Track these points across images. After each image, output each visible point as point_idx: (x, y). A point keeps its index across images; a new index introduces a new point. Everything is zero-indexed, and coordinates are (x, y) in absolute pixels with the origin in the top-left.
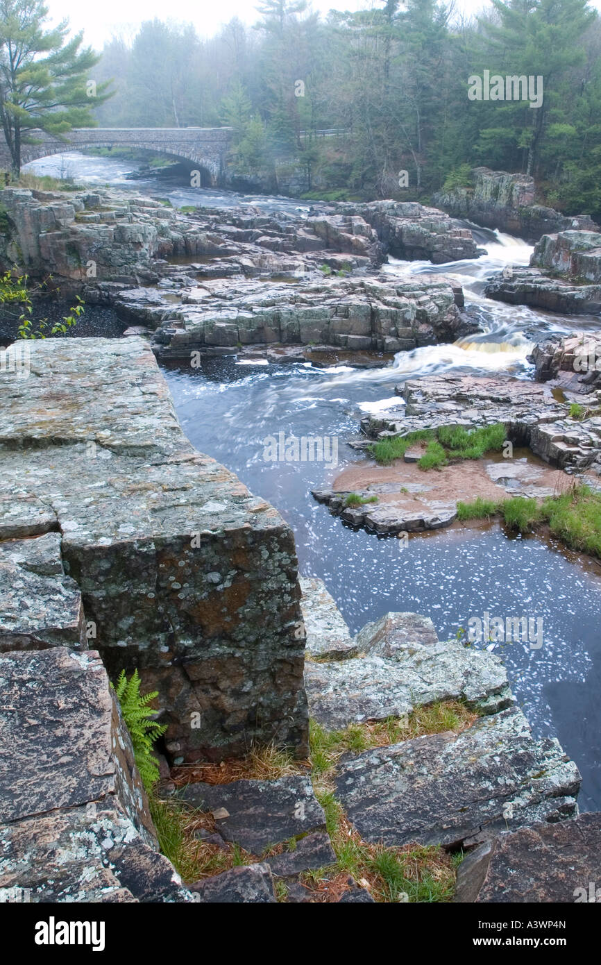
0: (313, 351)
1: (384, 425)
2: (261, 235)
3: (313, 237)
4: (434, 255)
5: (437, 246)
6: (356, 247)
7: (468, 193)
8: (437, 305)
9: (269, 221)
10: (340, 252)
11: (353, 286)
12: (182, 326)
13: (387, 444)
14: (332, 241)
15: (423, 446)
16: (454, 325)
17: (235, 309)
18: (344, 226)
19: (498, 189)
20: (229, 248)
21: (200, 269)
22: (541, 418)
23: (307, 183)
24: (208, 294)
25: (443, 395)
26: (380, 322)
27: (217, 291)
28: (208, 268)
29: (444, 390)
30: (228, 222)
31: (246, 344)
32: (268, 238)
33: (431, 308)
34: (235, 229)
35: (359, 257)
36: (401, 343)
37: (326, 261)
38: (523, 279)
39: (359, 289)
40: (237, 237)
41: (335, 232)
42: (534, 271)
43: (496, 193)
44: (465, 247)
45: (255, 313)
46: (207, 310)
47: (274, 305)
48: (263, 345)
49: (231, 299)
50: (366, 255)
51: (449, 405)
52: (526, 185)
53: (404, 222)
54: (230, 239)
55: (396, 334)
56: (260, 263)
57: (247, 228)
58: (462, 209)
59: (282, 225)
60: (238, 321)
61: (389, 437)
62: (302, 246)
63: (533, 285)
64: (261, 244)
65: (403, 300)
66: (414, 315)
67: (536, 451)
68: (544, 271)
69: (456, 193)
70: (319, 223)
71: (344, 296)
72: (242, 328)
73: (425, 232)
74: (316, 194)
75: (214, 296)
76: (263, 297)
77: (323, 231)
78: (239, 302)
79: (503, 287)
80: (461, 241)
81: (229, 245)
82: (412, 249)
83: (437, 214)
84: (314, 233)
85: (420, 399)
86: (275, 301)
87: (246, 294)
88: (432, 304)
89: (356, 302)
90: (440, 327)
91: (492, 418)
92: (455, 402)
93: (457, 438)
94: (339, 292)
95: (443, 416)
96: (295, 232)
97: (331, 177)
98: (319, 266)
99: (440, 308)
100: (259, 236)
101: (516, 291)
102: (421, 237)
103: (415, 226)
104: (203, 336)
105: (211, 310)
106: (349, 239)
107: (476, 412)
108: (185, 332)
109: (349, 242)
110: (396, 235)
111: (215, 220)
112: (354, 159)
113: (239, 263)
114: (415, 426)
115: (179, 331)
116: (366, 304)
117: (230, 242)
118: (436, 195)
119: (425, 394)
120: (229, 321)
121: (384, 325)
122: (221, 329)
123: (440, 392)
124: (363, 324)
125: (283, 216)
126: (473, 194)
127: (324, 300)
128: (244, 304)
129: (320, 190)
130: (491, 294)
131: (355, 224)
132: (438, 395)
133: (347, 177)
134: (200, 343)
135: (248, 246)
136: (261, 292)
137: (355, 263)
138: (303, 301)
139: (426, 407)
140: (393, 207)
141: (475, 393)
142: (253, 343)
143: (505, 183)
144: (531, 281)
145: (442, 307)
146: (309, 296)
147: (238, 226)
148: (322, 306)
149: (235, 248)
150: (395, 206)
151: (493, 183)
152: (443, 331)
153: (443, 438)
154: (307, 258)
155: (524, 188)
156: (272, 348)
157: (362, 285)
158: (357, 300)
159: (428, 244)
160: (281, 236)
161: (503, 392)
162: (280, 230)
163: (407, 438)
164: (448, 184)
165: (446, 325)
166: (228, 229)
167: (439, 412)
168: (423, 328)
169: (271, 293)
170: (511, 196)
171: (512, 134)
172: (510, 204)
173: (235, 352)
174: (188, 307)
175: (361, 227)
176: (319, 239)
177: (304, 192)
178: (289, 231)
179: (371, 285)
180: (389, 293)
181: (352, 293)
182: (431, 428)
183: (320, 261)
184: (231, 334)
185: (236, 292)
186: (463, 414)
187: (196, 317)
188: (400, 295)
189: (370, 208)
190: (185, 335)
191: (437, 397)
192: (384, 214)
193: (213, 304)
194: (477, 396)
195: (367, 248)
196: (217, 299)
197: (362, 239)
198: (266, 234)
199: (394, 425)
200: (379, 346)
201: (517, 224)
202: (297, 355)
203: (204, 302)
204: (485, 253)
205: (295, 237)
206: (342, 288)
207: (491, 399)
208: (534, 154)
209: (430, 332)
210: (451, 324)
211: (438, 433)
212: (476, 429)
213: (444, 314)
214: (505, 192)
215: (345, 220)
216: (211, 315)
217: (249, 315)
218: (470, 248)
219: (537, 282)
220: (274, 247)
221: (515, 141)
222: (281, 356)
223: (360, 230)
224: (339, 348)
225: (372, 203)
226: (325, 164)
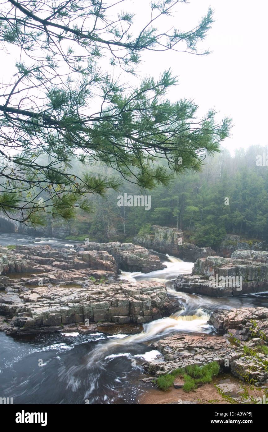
0: (102, 326)
1: (157, 367)
2: (54, 261)
3: (82, 262)
4: (143, 269)
5: (144, 265)
6: (106, 267)
7: (151, 237)
8: (160, 298)
9: (57, 254)
10: (97, 269)
11: (117, 290)
12: (30, 315)
13: (162, 378)
14: (92, 264)
15: (181, 378)
16: (169, 307)
17: (58, 305)
18: (97, 256)
19: (166, 235)
20: (39, 268)
21: (27, 281)
22: (233, 356)
23: (68, 232)
24: (39, 296)
25: (181, 347)
26: (135, 309)
27: (44, 294)
28: (31, 280)
29: (180, 344)
30: (35, 254)
31: (65, 324)
32: (58, 263)
33: (158, 299)
34: (39, 258)
35: (109, 272)
36: (145, 319)
37: (92, 275)
38: (193, 281)
39: (120, 291)
40: (41, 262)
41: (94, 259)
42: (196, 276)
43: (165, 237)
44: (157, 264)
45: (70, 307)
46: (43, 306)
47: (79, 302)
48: (74, 324)
49: (54, 299)
50: (111, 271)
51: (186, 353)
52: (180, 233)
53: (127, 253)
54: (37, 263)
55: (143, 314)
56: (59, 277)
57: (45, 257)
58: (149, 245)
59: (65, 255)
60: (62, 311)
61: (163, 374)
62: (78, 267)
63: (199, 284)
64: (55, 266)
65: (144, 296)
66: (151, 304)
67: (236, 375)
68: (201, 276)
69: (145, 237)
70: (85, 255)
71: (114, 295)
72: (64, 316)
73: (138, 258)
74: (73, 237)
75: (42, 297)
76: (72, 297)
77: (88, 259)
78: (59, 301)
79: (184, 285)
80: (155, 262)
81: (39, 267)
82: (132, 266)
83: (141, 249)
84: (83, 259)
85: (170, 350)
86: (79, 300)
87: (62, 296)
88: (157, 297)
89: (121, 299)
90: (162, 309)
91: (210, 359)
92: (187, 351)
93: (196, 372)
94: (111, 293)
95: (185, 360)
96: (73, 259)
97: (80, 229)
98: (89, 277)
99: (161, 299)
100: (53, 261)
101: (191, 287)
102: (136, 261)
103: (133, 255)
104: (42, 321)
105: (46, 306)
106: (102, 263)
107: (200, 356)
108: (32, 319)
109: (102, 264)
110: (124, 260)
111: (28, 253)
112: (92, 221)
113: (48, 277)
114: (174, 366)
115: (29, 319)
116: (126, 299)
117: (38, 265)
118: (135, 238)
119: (172, 348)
120: (56, 312)
121: (136, 310)
122: (53, 317)
123: (179, 346)
124: (125, 310)
125: (65, 251)
126: (154, 237)
127: (104, 298)
128: (63, 302)
129: (75, 235)
130: (178, 289)
131: (104, 256)
132: (178, 348)
133: (88, 229)
134: (41, 325)
135: (49, 267)
136: (70, 295)
137: (107, 275)
138: (94, 299)
139: (175, 355)
140: (120, 246)
141: (195, 345)
142: (69, 323)
143: (169, 233)
144: (197, 282)
145: (162, 298)
146: (96, 296)
147: (40, 256)
148: (104, 302)
149: (42, 268)
150: (121, 245)
151: (164, 233)
152: (164, 311)
153: (189, 372)
154: (81, 273)
155: (179, 235)
156: (80, 325)
157: (121, 289)
158: (120, 297)
159: (140, 264)
160: (65, 262)
161: (208, 343)
162: (65, 258)
163: (172, 374)
164: (141, 232)
165: (165, 307)
166: (35, 257)
167: (183, 358)
168: (154, 310)
169: (75, 295)
170: (173, 238)
171: (169, 211)
172: (173, 242)
173: (59, 329)
174: (31, 304)
175: (108, 257)
176: (85, 263)
177: (66, 236)
178: (70, 259)
179: (127, 289)
180: (136, 293)
181: (117, 294)
182: (183, 367)
183: (88, 275)
184: (58, 319)
185: (56, 295)
186: (195, 357)
187: (38, 311)
188: (142, 294)
189: (108, 246)
190: (32, 321)
191: (178, 349)
192: (116, 249)
193: (45, 302)
194: (197, 347)
195: (112, 267)
196: (45, 299)
197: (109, 263)
198: (57, 260)
199: (163, 367)
200: (134, 321)
201: (177, 252)
202: (94, 329)
203: (38, 301)
204: (166, 267)
205: (74, 262)
206: (111, 291)
207: (204, 347)
208: (179, 219)
209: (158, 312)
210: (167, 307)
211: (186, 370)
212: (204, 365)
213: (163, 302)
214: (170, 237)
215: (99, 253)
216: (46, 309)
217: (67, 308)
218: (159, 265)
219: (200, 282)
220: (64, 268)
221: (171, 214)
222: (86, 330)
223: (107, 258)
224: (114, 324)
225: (108, 243)
226: (78, 223)
